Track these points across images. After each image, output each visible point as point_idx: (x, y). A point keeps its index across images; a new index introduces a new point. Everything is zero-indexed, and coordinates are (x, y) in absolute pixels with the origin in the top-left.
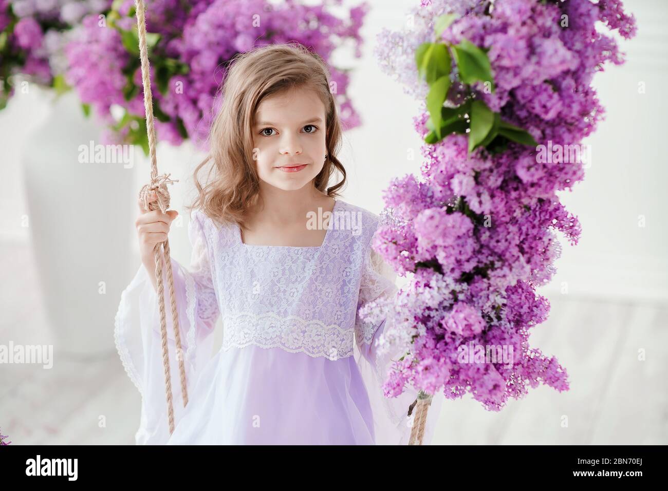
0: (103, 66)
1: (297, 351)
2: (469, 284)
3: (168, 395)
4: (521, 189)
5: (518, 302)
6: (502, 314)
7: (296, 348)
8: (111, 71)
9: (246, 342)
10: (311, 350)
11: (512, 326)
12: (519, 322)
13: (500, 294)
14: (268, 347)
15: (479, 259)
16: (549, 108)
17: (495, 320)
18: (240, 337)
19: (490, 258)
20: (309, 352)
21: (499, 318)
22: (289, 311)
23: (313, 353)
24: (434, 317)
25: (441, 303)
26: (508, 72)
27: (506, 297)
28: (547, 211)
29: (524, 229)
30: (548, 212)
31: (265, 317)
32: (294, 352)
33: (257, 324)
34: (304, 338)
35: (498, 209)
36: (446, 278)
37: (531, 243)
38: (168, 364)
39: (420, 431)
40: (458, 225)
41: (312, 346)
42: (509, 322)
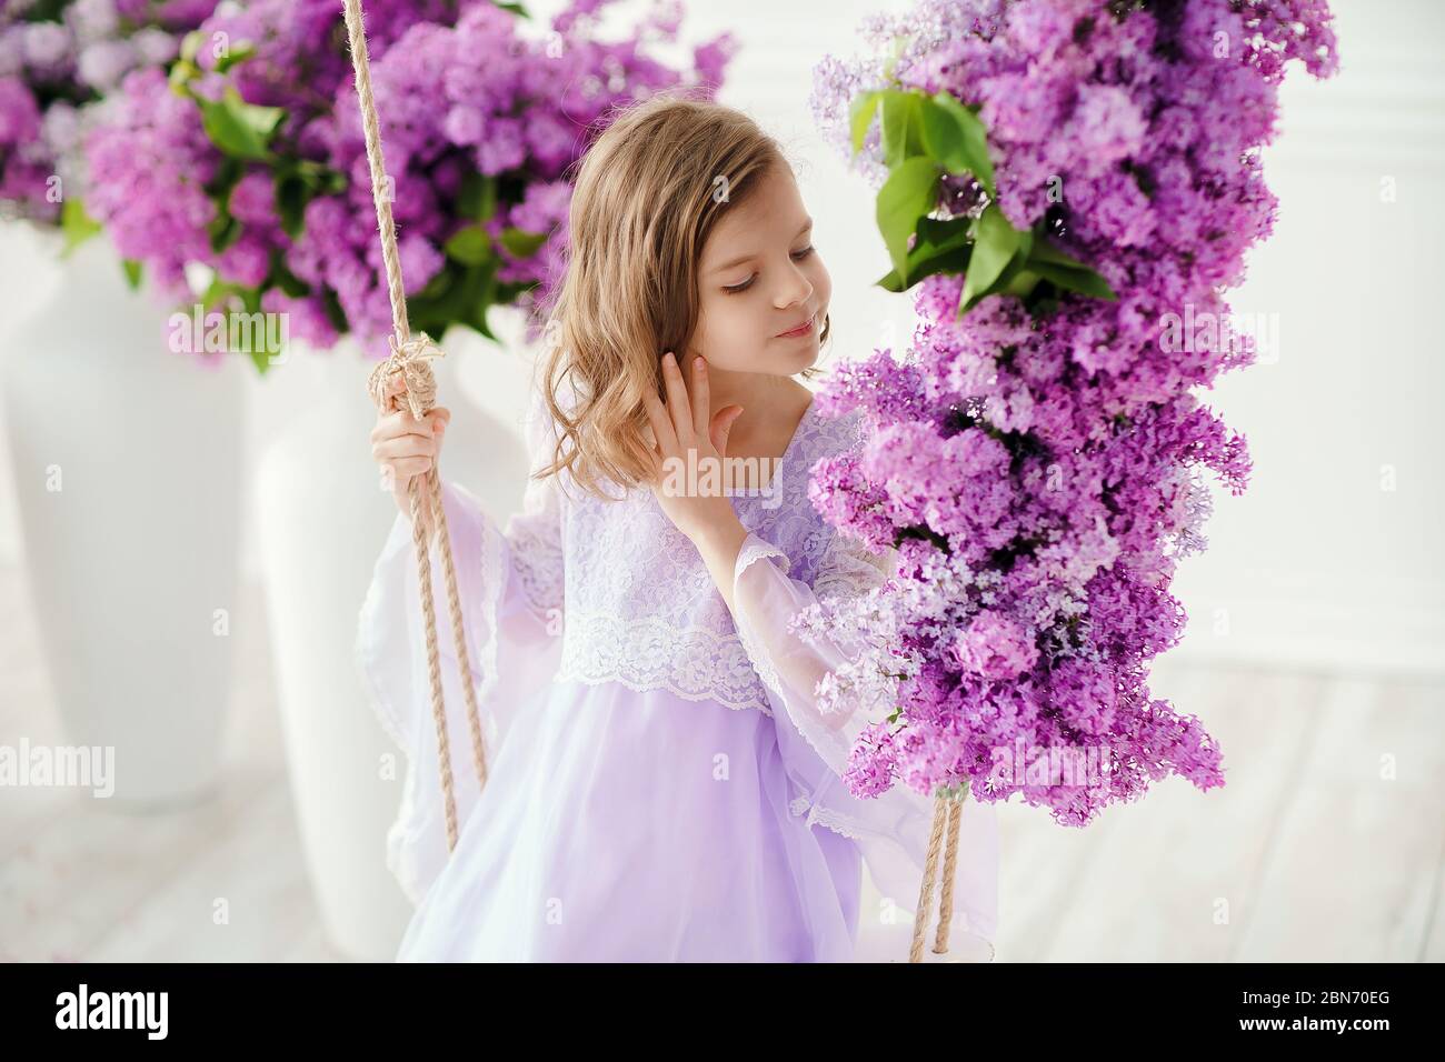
0: (163, 179)
1: (701, 697)
2: (1005, 574)
3: (445, 777)
4: (1101, 384)
5: (1113, 608)
6: (1081, 633)
7: (700, 692)
8: (181, 190)
9: (603, 675)
10: (730, 695)
11: (1106, 657)
12: (1120, 650)
13: (1070, 594)
14: (645, 687)
15: (1021, 523)
16: (1125, 224)
17: (1067, 646)
18: (591, 663)
19: (1043, 522)
20: (726, 699)
21: (1075, 643)
22: (691, 617)
23: (734, 701)
24: (937, 638)
25: (948, 612)
26: (1026, 153)
27: (1086, 598)
28: (1171, 426)
29: (1117, 463)
30: (1174, 429)
31: (642, 626)
32: (695, 698)
33: (626, 640)
34: (716, 670)
35: (1056, 424)
36: (953, 562)
37: (1133, 492)
38: (442, 715)
39: (947, 858)
40: (961, 456)
41: (731, 688)
42: (1100, 648)
